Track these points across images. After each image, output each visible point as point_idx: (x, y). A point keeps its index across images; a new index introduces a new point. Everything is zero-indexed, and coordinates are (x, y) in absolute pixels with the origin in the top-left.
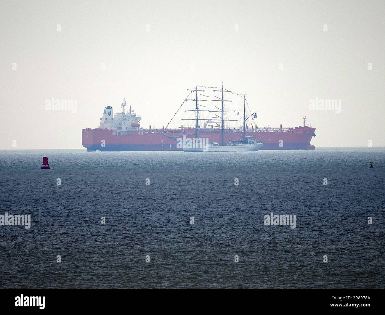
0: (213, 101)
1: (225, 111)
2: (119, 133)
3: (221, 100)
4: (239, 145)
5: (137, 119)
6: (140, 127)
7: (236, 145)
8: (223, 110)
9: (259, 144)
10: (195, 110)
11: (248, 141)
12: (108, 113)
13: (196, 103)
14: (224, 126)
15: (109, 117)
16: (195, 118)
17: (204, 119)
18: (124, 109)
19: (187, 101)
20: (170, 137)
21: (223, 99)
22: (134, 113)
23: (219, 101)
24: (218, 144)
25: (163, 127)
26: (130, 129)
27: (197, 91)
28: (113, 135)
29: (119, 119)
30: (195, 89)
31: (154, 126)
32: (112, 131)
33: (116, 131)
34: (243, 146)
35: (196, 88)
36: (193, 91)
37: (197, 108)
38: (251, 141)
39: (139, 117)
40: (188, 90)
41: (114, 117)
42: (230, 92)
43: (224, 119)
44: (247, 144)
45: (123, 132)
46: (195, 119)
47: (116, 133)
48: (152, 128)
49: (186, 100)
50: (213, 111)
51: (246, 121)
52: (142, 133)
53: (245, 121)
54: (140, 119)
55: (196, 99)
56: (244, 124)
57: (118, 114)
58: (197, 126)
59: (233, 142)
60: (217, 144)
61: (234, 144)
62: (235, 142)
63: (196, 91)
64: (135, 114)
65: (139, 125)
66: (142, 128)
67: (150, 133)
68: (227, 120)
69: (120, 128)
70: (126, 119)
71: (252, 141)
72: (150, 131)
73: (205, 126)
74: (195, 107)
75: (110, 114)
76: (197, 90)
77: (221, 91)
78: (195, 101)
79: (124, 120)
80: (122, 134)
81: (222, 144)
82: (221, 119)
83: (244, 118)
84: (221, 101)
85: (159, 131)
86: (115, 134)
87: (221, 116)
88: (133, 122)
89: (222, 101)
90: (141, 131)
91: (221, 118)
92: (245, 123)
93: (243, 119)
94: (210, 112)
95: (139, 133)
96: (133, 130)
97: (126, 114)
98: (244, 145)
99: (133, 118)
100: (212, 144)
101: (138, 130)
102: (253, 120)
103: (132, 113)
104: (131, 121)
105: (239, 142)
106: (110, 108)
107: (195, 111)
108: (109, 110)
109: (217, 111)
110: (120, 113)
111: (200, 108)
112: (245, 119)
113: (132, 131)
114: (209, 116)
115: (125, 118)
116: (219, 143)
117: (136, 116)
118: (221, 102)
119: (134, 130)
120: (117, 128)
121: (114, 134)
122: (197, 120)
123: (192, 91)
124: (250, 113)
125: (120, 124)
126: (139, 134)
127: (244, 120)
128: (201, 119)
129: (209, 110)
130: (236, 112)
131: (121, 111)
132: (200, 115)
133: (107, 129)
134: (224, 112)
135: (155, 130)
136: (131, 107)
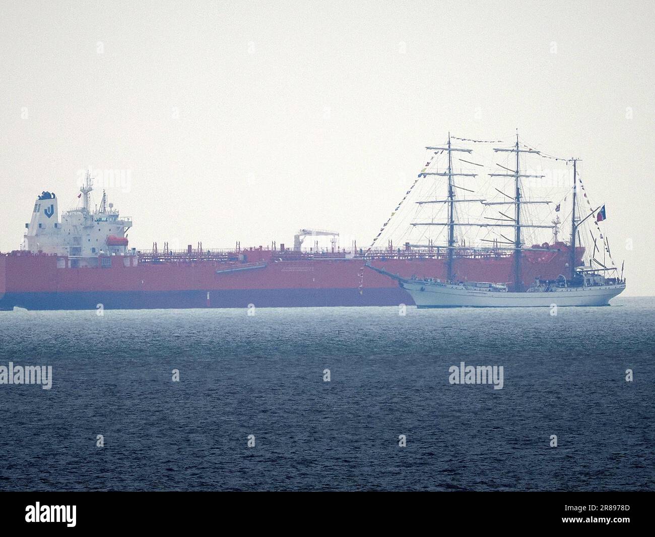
0: (492, 175)
1: (525, 203)
2: (75, 262)
3: (513, 173)
4: (561, 289)
5: (122, 226)
6: (130, 247)
7: (551, 291)
8: (518, 201)
9: (611, 287)
10: (445, 199)
11: (583, 281)
12: (46, 210)
13: (447, 182)
14: (521, 242)
15: (49, 222)
16: (445, 221)
17: (470, 223)
18: (87, 201)
19: (425, 177)
20: (382, 270)
21: (517, 172)
22: (113, 209)
23: (507, 175)
24: (505, 289)
25: (190, 247)
26: (102, 252)
27: (452, 152)
28: (58, 267)
29: (76, 226)
30: (447, 147)
31: (167, 244)
32: (56, 258)
33: (66, 258)
34: (572, 294)
35: (449, 143)
36: (440, 151)
37: (451, 194)
38: (591, 281)
39: (126, 220)
40: (428, 148)
41: (60, 221)
42: (538, 153)
43: (520, 223)
44: (580, 289)
45: (84, 259)
46: (445, 225)
47: (67, 264)
48: (161, 249)
49: (423, 175)
50: (493, 204)
51: (579, 228)
52: (136, 263)
53: (574, 228)
54: (130, 224)
55: (447, 172)
56: (573, 235)
57: (70, 214)
58: (451, 241)
59: (545, 282)
60: (503, 287)
61: (548, 289)
62: (550, 283)
63: (450, 150)
64: (117, 214)
65: (125, 242)
66: (134, 249)
67: (154, 263)
68: (528, 226)
69: (76, 250)
70: (92, 227)
71: (594, 280)
72: (155, 257)
73: (298, 243)
74: (447, 194)
75: (50, 212)
76: (452, 147)
77: (513, 150)
78: (447, 177)
79: (86, 228)
80: (82, 264)
81: (517, 287)
82: (513, 223)
83: (574, 221)
84: (513, 176)
85: (179, 256)
86: (64, 264)
87: (513, 215)
88: (111, 234)
89: (517, 175)
90: (132, 257)
91: (515, 220)
92: (576, 233)
93: (571, 223)
94: (486, 204)
95: (127, 263)
96: (110, 254)
97: (91, 213)
98: (572, 290)
99: (111, 223)
100: (490, 287)
101: (122, 254)
102: (597, 226)
103: (108, 209)
104: (105, 231)
105: (560, 283)
106: (51, 198)
107: (445, 202)
108: (47, 203)
109: (503, 201)
110: (77, 211)
111: (459, 194)
112: (576, 224)
113: (108, 257)
114: (483, 216)
115: (89, 223)
116: (508, 286)
117: (119, 219)
118: (514, 178)
119: (114, 254)
120: (69, 250)
121: (62, 264)
122: (452, 225)
123: (437, 150)
124: (588, 207)
125: (77, 240)
126: (125, 264)
127: (574, 225)
128: (461, 223)
129: (481, 201)
130: (553, 206)
131: (79, 204)
132: (459, 211)
133: (44, 252)
134: (522, 206)
135: (169, 255)
136: (104, 196)
